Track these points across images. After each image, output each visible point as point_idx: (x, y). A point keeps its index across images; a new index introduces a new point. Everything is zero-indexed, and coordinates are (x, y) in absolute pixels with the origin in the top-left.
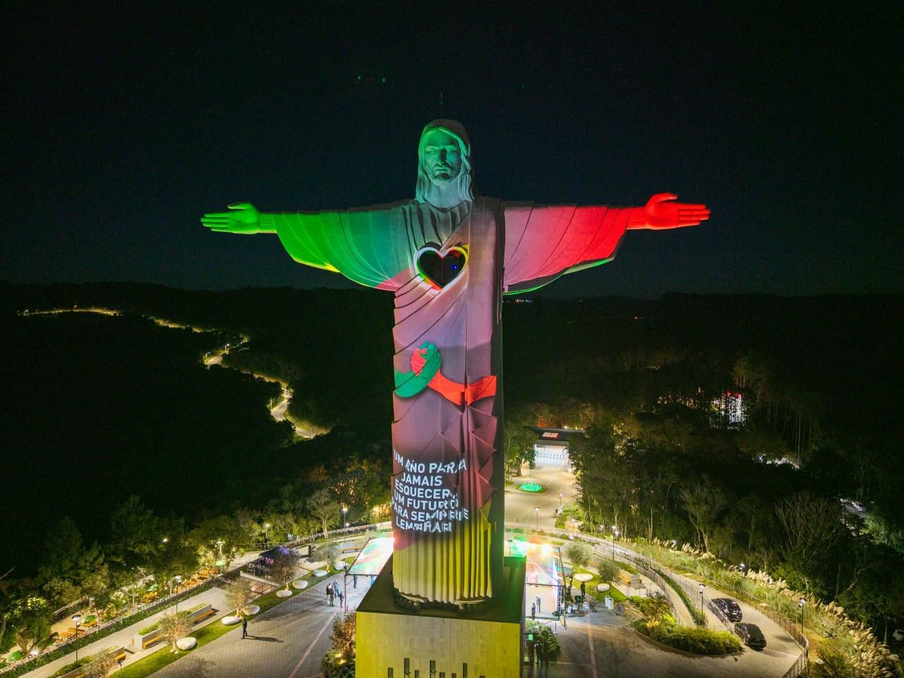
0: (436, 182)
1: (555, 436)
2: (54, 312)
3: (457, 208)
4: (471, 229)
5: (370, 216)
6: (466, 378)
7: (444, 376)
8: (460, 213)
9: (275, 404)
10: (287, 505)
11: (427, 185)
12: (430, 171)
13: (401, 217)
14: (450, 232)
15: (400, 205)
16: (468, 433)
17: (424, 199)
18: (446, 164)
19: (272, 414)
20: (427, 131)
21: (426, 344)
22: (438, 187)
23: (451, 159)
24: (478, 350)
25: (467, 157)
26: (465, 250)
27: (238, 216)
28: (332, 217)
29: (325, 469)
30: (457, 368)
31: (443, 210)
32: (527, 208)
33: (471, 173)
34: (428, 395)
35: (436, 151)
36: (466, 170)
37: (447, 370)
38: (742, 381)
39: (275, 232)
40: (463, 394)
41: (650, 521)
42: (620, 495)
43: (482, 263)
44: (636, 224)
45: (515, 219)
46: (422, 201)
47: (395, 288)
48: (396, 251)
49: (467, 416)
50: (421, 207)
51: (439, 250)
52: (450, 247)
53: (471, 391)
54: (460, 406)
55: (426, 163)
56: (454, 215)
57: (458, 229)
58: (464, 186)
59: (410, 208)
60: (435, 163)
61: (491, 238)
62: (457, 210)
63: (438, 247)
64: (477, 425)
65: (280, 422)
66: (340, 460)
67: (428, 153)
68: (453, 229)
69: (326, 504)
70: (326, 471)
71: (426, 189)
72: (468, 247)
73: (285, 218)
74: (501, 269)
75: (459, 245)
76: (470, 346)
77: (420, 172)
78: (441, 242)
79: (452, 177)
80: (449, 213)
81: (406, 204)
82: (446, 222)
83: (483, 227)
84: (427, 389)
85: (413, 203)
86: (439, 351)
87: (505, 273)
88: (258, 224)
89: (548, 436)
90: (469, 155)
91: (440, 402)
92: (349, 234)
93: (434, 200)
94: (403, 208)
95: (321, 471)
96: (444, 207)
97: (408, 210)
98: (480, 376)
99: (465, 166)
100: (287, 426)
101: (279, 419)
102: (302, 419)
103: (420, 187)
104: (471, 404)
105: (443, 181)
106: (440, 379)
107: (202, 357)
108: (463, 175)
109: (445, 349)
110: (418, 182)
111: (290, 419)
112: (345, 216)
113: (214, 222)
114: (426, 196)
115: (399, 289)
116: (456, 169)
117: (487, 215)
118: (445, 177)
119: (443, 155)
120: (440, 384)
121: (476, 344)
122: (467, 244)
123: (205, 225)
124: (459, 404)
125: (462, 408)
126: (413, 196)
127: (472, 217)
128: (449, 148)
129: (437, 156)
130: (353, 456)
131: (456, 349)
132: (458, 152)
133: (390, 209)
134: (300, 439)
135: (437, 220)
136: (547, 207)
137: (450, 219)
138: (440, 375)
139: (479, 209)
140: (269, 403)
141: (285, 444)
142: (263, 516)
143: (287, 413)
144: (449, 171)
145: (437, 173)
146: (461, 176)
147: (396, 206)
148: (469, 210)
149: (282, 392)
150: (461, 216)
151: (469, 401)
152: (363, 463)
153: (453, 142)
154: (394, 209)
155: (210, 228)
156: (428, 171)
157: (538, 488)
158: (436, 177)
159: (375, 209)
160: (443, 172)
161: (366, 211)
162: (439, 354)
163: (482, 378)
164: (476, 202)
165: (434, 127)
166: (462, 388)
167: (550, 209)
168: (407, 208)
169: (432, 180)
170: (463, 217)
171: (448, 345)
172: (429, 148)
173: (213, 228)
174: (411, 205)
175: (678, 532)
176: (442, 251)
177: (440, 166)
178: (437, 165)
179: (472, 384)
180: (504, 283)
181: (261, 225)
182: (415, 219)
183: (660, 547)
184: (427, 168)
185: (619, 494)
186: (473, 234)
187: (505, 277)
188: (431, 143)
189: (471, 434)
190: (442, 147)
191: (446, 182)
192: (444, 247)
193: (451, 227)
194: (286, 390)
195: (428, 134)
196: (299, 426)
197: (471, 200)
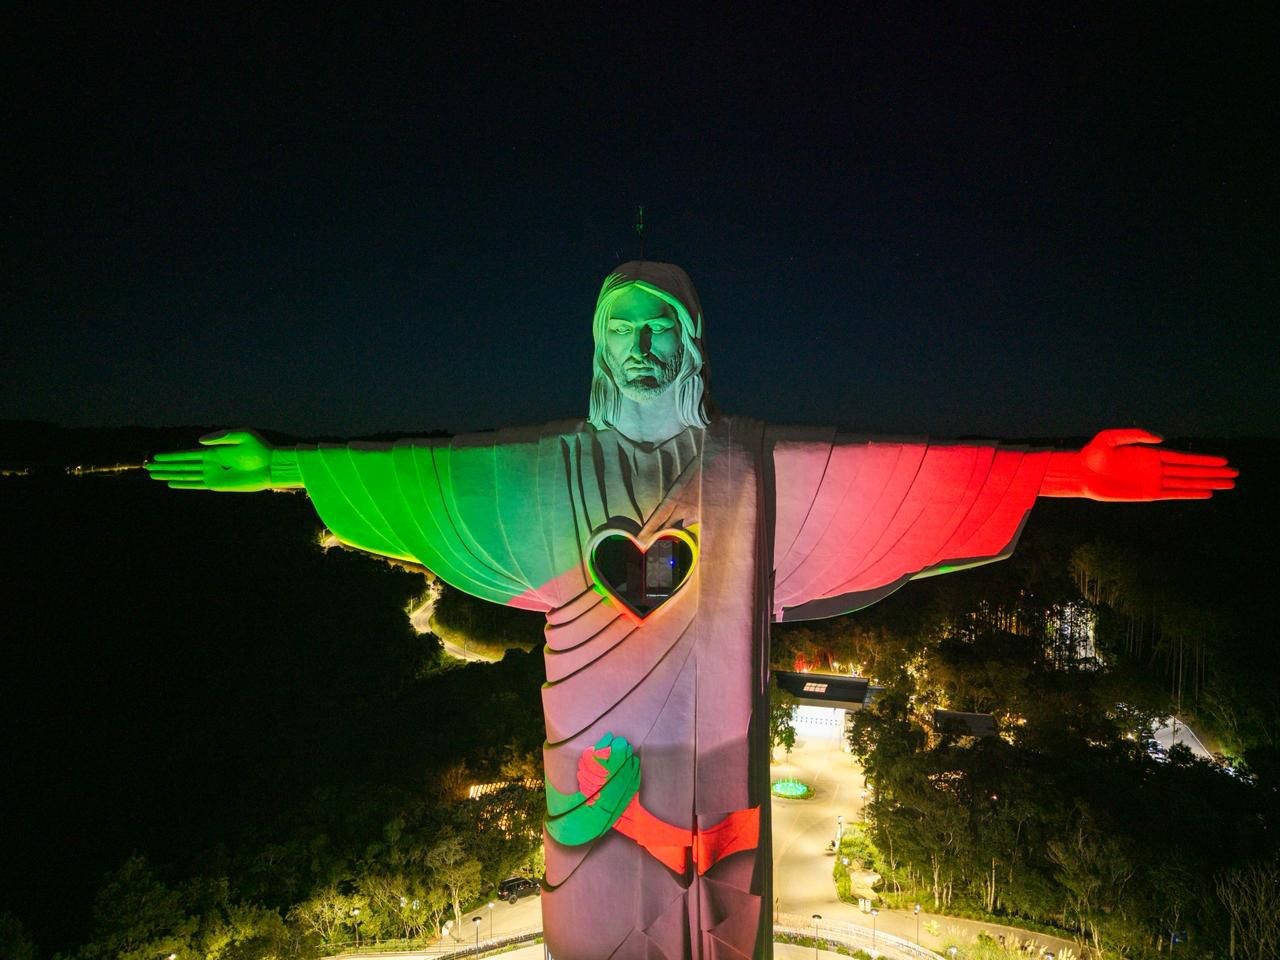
0: (629, 394)
1: (823, 690)
2: (116, 469)
3: (674, 442)
4: (706, 492)
5: (493, 457)
6: (695, 818)
7: (646, 809)
8: (681, 454)
9: (416, 607)
10: (396, 858)
11: (612, 396)
12: (618, 370)
13: (557, 458)
14: (661, 494)
15: (557, 433)
16: (700, 933)
17: (607, 423)
18: (651, 357)
19: (412, 622)
20: (611, 287)
21: (610, 738)
22: (637, 406)
23: (661, 346)
24: (720, 755)
25: (694, 340)
26: (692, 535)
27: (225, 457)
28: (417, 457)
29: (466, 768)
30: (673, 795)
31: (646, 447)
32: (823, 445)
33: (702, 373)
34: (615, 848)
35: (629, 331)
36: (694, 368)
37: (655, 797)
38: (1084, 579)
39: (302, 485)
40: (688, 851)
41: (991, 876)
42: (943, 840)
43: (729, 564)
44: (1060, 489)
45: (794, 467)
46: (601, 426)
47: (546, 606)
48: (547, 532)
49: (697, 893)
50: (599, 437)
51: (636, 535)
52: (660, 528)
53: (705, 843)
54: (683, 876)
55: (608, 350)
56: (667, 457)
57: (676, 489)
58: (688, 401)
59: (578, 442)
60: (628, 354)
61: (746, 511)
62: (673, 447)
63: (635, 529)
64: (719, 915)
65: (422, 635)
66: (492, 751)
67: (614, 332)
68: (667, 489)
69: (458, 864)
70: (467, 772)
71: (610, 405)
72: (697, 529)
73: (320, 458)
74: (768, 574)
75: (678, 525)
76: (705, 747)
77: (597, 370)
78: (640, 516)
79: (663, 383)
80: (658, 453)
81: (571, 431)
82: (651, 475)
83: (729, 487)
84: (611, 834)
85: (584, 431)
86: (637, 753)
87: (778, 581)
88: (266, 472)
89: (812, 689)
90: (699, 336)
91: (639, 862)
92: (450, 492)
93: (627, 426)
94: (563, 442)
95: (460, 771)
96: (646, 439)
97: (572, 446)
98: (726, 811)
99: (692, 359)
100: (431, 641)
101: (422, 629)
102: (453, 628)
103: (598, 401)
104: (706, 874)
105: (646, 394)
106: (639, 815)
107: (317, 535)
108: (687, 376)
109: (651, 751)
110: (593, 389)
111: (436, 630)
112: (445, 455)
113: (175, 470)
114: (610, 419)
115: (554, 611)
116: (671, 367)
117: (735, 461)
118: (649, 383)
119: (644, 338)
120: (639, 827)
121: (717, 743)
122: (696, 522)
123: (155, 477)
124: (680, 872)
125: (686, 879)
126: (584, 414)
127: (707, 465)
128: (657, 324)
129: (631, 340)
130: (511, 744)
131: (674, 753)
132: (676, 331)
133: (536, 442)
134: (450, 661)
135: (634, 468)
136: (862, 442)
137: (660, 466)
138: (638, 804)
139: (720, 447)
140: (407, 605)
141: (429, 670)
142: (354, 880)
143: (433, 620)
144: (657, 372)
145: (633, 375)
146: (682, 381)
147: (547, 435)
148: (699, 448)
149: (427, 587)
150: (682, 460)
151: (702, 867)
152: (526, 758)
153: (666, 312)
154: (543, 443)
155: (166, 482)
156: (616, 371)
157: (801, 790)
158: (630, 383)
159: (507, 441)
160: (643, 373)
161: (488, 444)
162: (636, 759)
163: (729, 814)
164: (715, 430)
165: (626, 280)
166: (686, 837)
167: (872, 448)
168: (570, 440)
169: (622, 389)
170: (687, 464)
171: (657, 741)
172: (615, 324)
173: (172, 481)
174: (579, 434)
175: (1038, 900)
176: (643, 538)
177: (638, 362)
178: (631, 358)
179: (706, 832)
180: (775, 602)
181: (273, 473)
182: (588, 463)
183: (1019, 952)
184: (612, 364)
185: (941, 837)
186: (707, 502)
187: (775, 592)
188: (618, 315)
189: (705, 935)
190: (642, 323)
191: (652, 394)
192: (647, 528)
193: (661, 485)
194: (432, 585)
195: (613, 297)
196: (449, 640)
197: (701, 426)
